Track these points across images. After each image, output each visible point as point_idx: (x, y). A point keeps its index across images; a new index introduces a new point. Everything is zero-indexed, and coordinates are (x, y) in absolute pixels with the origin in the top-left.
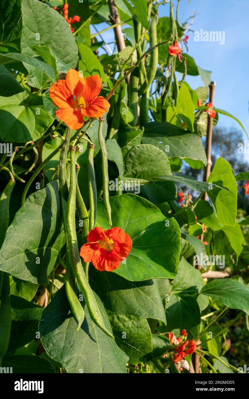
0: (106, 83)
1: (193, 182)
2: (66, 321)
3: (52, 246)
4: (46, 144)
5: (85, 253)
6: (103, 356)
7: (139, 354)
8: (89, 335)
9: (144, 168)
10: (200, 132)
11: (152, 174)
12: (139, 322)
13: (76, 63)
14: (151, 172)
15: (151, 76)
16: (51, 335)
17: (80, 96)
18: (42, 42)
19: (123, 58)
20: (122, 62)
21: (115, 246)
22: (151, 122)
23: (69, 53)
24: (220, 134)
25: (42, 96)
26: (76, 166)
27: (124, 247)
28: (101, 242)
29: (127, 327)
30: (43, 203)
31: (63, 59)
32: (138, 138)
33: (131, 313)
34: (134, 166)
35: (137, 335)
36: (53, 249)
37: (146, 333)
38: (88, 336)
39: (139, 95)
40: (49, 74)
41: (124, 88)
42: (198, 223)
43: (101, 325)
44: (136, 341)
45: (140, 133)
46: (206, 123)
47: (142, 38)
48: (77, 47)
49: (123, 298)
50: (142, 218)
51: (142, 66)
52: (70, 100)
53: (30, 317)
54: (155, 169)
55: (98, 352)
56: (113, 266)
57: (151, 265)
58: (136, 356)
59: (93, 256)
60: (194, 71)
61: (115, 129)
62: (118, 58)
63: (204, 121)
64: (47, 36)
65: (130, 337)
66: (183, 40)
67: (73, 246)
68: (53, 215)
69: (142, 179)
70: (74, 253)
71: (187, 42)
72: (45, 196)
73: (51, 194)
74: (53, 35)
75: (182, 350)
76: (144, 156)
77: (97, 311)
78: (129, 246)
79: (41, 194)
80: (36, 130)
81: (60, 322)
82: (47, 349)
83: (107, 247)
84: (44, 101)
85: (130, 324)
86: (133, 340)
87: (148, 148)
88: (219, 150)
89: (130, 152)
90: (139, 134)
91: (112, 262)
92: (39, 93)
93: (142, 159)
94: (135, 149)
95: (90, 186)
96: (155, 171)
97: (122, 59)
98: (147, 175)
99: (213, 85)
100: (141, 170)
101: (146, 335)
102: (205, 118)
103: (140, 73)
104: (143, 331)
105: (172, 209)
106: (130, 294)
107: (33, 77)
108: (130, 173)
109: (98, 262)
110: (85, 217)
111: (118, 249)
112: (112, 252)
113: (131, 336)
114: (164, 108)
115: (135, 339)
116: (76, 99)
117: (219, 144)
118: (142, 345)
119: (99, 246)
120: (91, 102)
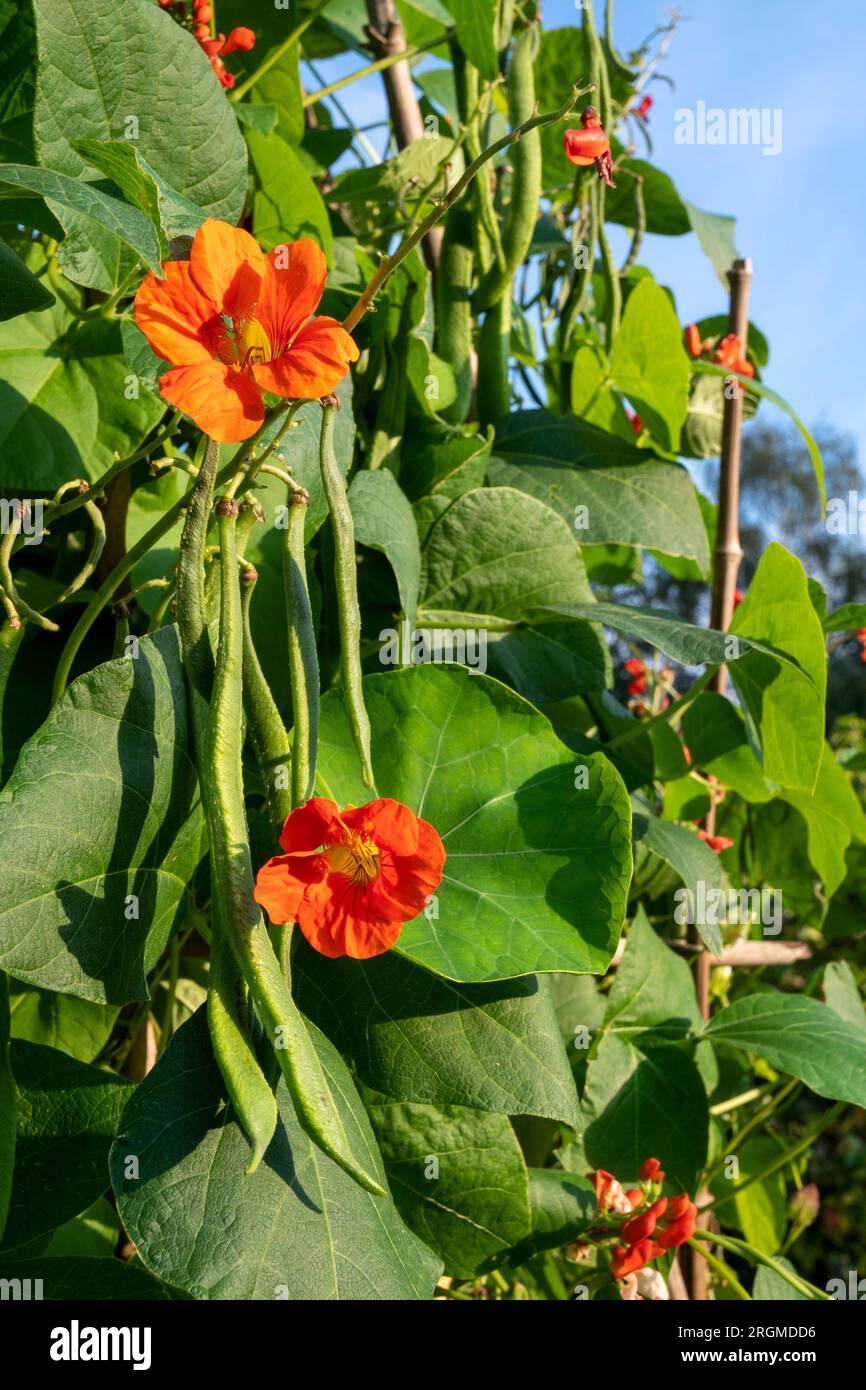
0: (357, 270)
1: (672, 629)
2: (208, 1136)
3: (158, 864)
4: (140, 493)
5: (274, 889)
6: (347, 1261)
7: (484, 1240)
8: (293, 1188)
9: (495, 574)
10: (696, 441)
11: (525, 595)
12: (480, 1125)
13: (243, 199)
14: (520, 587)
15: (518, 242)
16: (156, 1191)
17: (248, 318)
18: (114, 124)
19: (414, 180)
20: (412, 191)
21: (382, 865)
22: (521, 413)
23: (215, 164)
24: (776, 449)
25: (118, 322)
26: (243, 571)
27: (416, 869)
28: (332, 849)
29: (440, 1147)
30: (121, 708)
31: (194, 184)
32: (473, 466)
33: (454, 1096)
34: (462, 568)
35: (473, 1173)
36: (163, 875)
37: (506, 1165)
38: (292, 1191)
39: (474, 313)
40: (140, 244)
41: (420, 288)
42: (694, 775)
43: (336, 1150)
44: (474, 1193)
45: (480, 447)
46: (718, 411)
47: (483, 106)
48: (245, 145)
49: (423, 1044)
50: (485, 749)
51: (484, 208)
52: (211, 334)
53: (86, 1116)
54: (535, 576)
55: (329, 1249)
56: (376, 938)
57: (521, 921)
58: (474, 1251)
59: (304, 902)
60: (671, 220)
61: (391, 436)
62: (397, 177)
63: (711, 401)
64: (132, 100)
65: (451, 1180)
66: (632, 111)
67: (235, 864)
68: (159, 750)
69: (490, 614)
70: (235, 889)
71: (646, 120)
72: (130, 682)
73: (153, 675)
74: (155, 98)
75: (645, 1234)
76: (492, 528)
77: (323, 1100)
78: (435, 868)
79: (117, 674)
80: (100, 445)
81: (186, 1143)
82: (142, 1241)
83: (356, 866)
84: (125, 337)
85: (449, 1134)
86: (462, 1193)
87: (508, 502)
88: (774, 504)
89: (446, 515)
90: (477, 453)
91: (371, 925)
92: (108, 308)
93: (486, 541)
94: (464, 505)
95: (292, 644)
96: (534, 583)
97: (410, 181)
98: (507, 599)
99: (741, 272)
100: (484, 582)
101: (506, 1172)
102: (715, 391)
103: (476, 232)
104: (495, 1158)
105: (599, 722)
106: (448, 1031)
107: (84, 249)
108: (444, 592)
109: (322, 923)
110: (280, 755)
111: (392, 875)
112: (372, 886)
113: (455, 1179)
114: (567, 359)
115: (467, 1189)
116: (236, 331)
117: (774, 486)
118: (493, 1210)
119: (324, 866)
120: (288, 338)
